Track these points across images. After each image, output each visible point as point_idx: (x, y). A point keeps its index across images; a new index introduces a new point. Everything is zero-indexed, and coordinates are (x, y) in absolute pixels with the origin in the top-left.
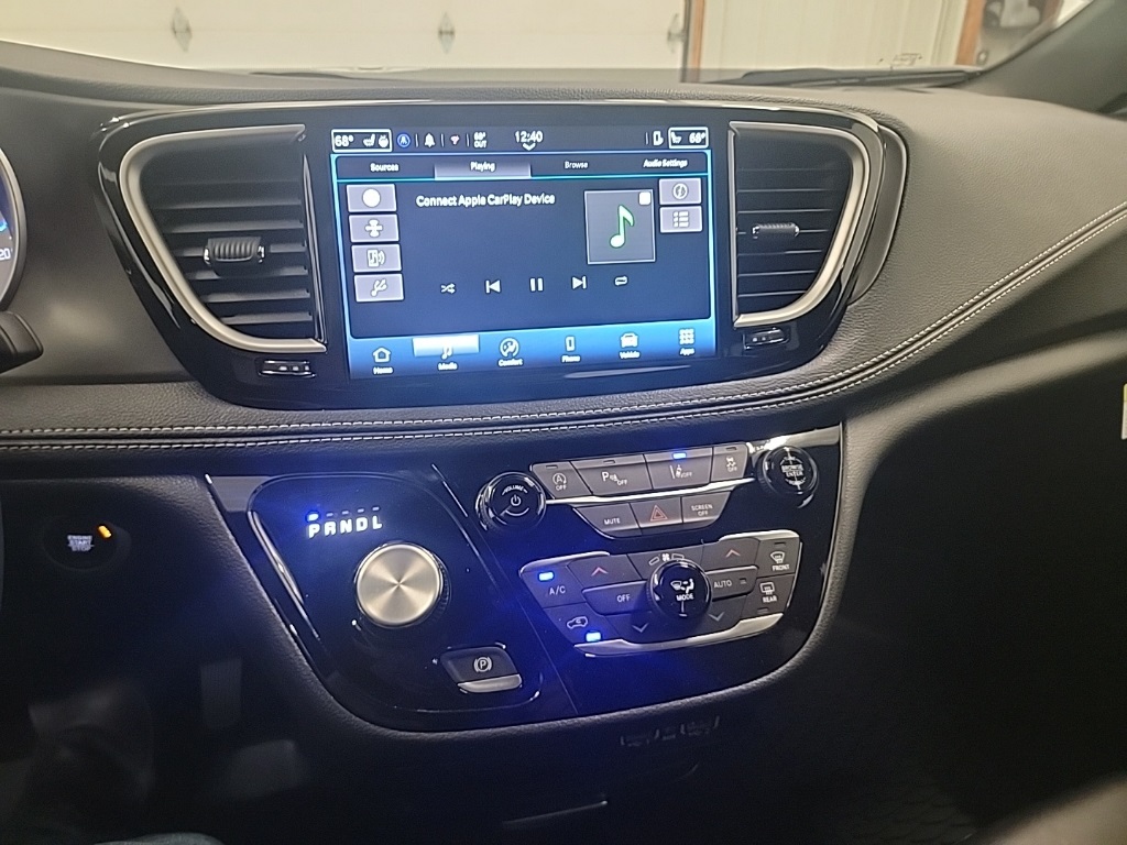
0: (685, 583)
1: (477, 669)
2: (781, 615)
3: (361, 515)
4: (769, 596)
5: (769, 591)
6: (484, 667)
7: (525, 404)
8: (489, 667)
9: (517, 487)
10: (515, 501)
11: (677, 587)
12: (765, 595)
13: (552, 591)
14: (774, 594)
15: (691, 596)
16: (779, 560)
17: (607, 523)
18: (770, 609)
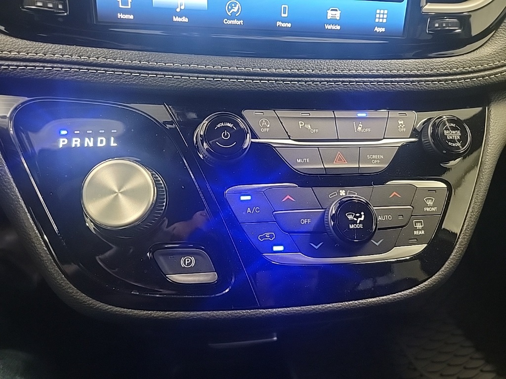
0: (358, 215)
1: (183, 265)
2: (426, 245)
3: (101, 135)
4: (419, 230)
5: (419, 226)
6: (189, 264)
7: (243, 59)
8: (193, 264)
9: (229, 125)
10: (225, 136)
11: (350, 217)
12: (416, 229)
13: (249, 210)
14: (422, 229)
15: (361, 226)
16: (430, 203)
17: (299, 161)
18: (418, 240)
